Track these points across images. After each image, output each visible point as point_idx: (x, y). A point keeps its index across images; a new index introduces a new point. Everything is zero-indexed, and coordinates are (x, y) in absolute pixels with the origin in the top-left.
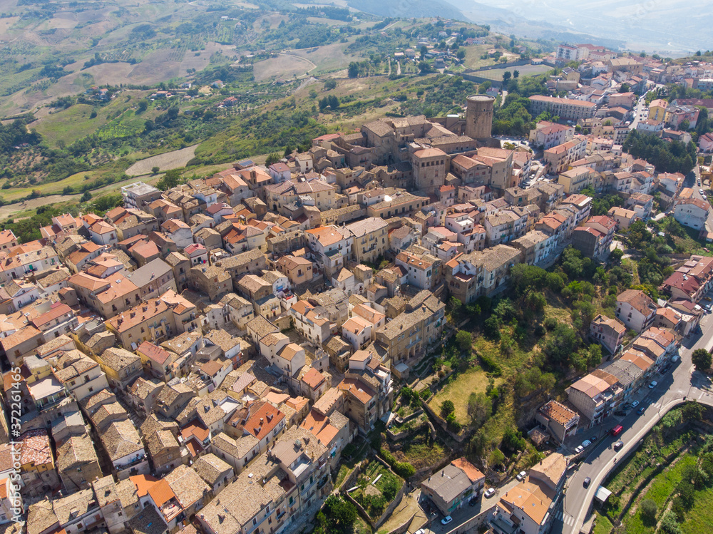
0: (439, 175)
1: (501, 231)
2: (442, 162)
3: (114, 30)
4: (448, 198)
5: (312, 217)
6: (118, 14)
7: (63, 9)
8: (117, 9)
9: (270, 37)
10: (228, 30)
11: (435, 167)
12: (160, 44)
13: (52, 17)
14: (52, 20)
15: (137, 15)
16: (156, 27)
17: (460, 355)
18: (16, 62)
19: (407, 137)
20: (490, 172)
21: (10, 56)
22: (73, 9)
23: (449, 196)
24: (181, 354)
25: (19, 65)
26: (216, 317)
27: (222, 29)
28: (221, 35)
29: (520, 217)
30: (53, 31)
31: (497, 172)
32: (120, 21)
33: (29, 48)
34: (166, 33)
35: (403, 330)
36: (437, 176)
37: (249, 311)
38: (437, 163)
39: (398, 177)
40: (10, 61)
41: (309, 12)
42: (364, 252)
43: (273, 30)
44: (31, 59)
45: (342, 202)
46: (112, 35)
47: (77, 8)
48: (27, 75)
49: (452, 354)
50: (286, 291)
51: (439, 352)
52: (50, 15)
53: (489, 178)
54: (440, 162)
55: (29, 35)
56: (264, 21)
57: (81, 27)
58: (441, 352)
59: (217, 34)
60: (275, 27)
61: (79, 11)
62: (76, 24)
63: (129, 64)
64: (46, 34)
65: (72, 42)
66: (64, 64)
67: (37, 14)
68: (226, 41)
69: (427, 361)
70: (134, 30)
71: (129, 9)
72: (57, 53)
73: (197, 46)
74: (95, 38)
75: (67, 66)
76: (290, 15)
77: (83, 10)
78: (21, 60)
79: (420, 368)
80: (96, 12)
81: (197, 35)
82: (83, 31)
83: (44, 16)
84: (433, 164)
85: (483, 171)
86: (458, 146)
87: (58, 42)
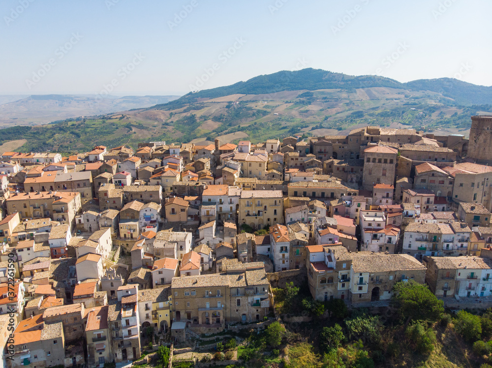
0: (387, 174)
1: (417, 240)
2: (391, 162)
3: (341, 112)
4: (383, 197)
5: (225, 177)
6: (347, 104)
7: (318, 100)
8: (348, 101)
9: (441, 122)
10: (411, 116)
11: (383, 165)
12: (362, 121)
13: (310, 104)
14: (309, 106)
15: (358, 105)
16: (366, 112)
17: (264, 350)
18: (280, 125)
19: (372, 137)
20: (451, 183)
21: (280, 122)
22: (323, 101)
23: (385, 195)
24: (28, 230)
25: (281, 127)
26: (90, 221)
27: (407, 115)
28: (405, 119)
29: (455, 233)
30: (307, 111)
31: (461, 185)
32: (347, 108)
33: (291, 119)
34: (370, 116)
35: (195, 285)
36: (384, 175)
37: (109, 224)
38: (386, 161)
39: (346, 170)
40: (278, 124)
41: (482, 108)
42: (248, 215)
43: (445, 118)
44: (288, 124)
45: (273, 177)
46: (338, 115)
47: (326, 100)
48: (282, 131)
49: (257, 345)
50: (152, 222)
51: (243, 335)
52: (310, 103)
53: (450, 189)
54: (388, 161)
55: (294, 112)
56: (441, 113)
57: (323, 110)
58: (247, 336)
59: (402, 118)
60: (448, 116)
61: (325, 102)
62: (321, 108)
63: (337, 130)
64: (303, 112)
65: (314, 118)
66: (302, 128)
67: (303, 102)
68: (407, 123)
69: (221, 337)
70: (352, 114)
71: (355, 102)
72: (304, 122)
73: (385, 124)
74: (327, 116)
75: (303, 129)
76: (464, 109)
77: (328, 101)
78: (283, 124)
79: (208, 339)
80: (335, 103)
81: (388, 118)
82: (323, 112)
83: (306, 103)
84: (380, 161)
85: (441, 179)
86: (431, 155)
87: (307, 117)
